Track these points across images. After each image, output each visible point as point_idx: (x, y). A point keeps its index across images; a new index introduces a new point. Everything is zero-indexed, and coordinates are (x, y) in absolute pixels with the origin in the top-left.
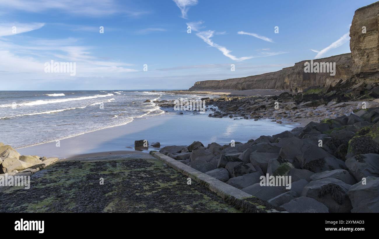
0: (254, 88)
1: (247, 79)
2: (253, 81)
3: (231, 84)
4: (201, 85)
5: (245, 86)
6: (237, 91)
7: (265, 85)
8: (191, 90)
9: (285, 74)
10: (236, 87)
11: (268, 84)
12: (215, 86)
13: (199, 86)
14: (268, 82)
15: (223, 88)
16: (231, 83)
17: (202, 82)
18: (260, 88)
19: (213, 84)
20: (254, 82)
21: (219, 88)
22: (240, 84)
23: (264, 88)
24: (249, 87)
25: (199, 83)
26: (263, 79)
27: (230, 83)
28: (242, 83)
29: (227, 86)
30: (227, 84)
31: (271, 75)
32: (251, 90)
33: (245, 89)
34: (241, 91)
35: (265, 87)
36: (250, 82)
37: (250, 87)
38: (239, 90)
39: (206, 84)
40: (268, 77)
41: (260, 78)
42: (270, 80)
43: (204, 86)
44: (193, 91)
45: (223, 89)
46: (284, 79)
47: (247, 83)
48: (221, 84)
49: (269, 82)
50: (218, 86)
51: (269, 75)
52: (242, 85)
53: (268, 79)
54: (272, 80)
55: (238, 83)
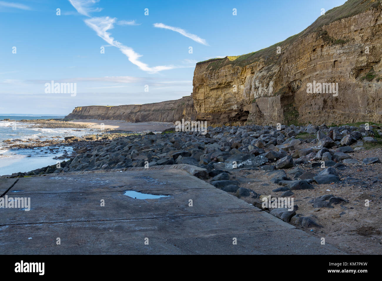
0: (151, 120)
1: (143, 108)
2: (149, 110)
3: (124, 113)
4: (83, 112)
5: (140, 117)
6: (130, 123)
7: (163, 116)
8: (67, 119)
9: (184, 104)
10: (128, 118)
11: (167, 116)
12: (103, 115)
13: (79, 114)
14: (167, 113)
15: (112, 118)
16: (124, 111)
17: (85, 108)
18: (157, 121)
19: (100, 112)
20: (151, 112)
21: (108, 118)
22: (134, 114)
23: (162, 121)
24: (144, 119)
25: (81, 109)
26: (161, 109)
27: (122, 111)
28: (136, 113)
29: (118, 116)
30: (118, 113)
31: (171, 104)
32: (146, 123)
33: (139, 121)
34: (134, 124)
35: (163, 119)
36: (145, 111)
37: (146, 118)
38: (132, 121)
39: (89, 111)
40: (168, 106)
41: (159, 107)
42: (169, 110)
43: (87, 115)
44: (71, 120)
45: (113, 120)
46: (182, 111)
47: (142, 113)
48: (111, 113)
49: (169, 113)
50: (107, 115)
51: (169, 104)
52: (136, 115)
53: (168, 110)
54: (172, 111)
55: (131, 113)
